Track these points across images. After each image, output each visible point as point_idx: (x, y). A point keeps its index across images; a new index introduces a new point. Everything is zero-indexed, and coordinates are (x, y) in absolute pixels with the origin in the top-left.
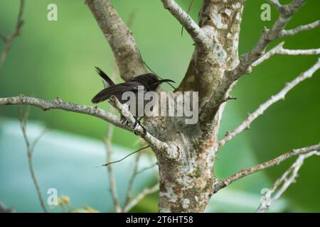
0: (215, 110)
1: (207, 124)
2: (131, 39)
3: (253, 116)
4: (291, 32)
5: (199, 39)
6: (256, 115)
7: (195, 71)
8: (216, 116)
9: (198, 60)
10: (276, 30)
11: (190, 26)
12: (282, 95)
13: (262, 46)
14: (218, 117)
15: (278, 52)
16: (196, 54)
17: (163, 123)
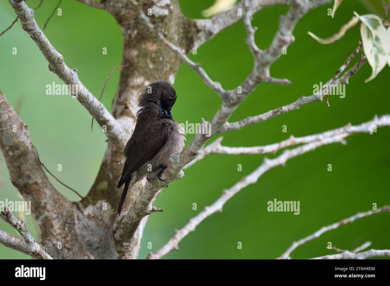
0: (135, 226)
1: (125, 244)
2: (25, 134)
3: (182, 233)
4: (237, 125)
5: (114, 134)
6: (185, 232)
7: (108, 176)
8: (136, 233)
9: (112, 161)
10: (218, 123)
11: (102, 116)
12: (218, 206)
13: (198, 143)
14: (138, 235)
15: (214, 150)
16: (110, 153)
17: (67, 242)
